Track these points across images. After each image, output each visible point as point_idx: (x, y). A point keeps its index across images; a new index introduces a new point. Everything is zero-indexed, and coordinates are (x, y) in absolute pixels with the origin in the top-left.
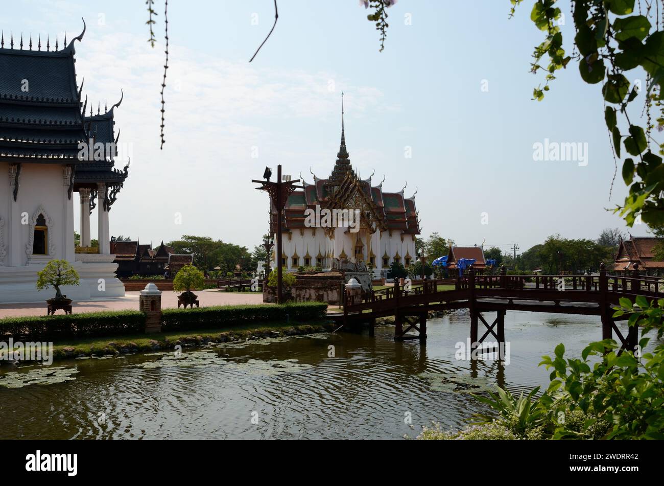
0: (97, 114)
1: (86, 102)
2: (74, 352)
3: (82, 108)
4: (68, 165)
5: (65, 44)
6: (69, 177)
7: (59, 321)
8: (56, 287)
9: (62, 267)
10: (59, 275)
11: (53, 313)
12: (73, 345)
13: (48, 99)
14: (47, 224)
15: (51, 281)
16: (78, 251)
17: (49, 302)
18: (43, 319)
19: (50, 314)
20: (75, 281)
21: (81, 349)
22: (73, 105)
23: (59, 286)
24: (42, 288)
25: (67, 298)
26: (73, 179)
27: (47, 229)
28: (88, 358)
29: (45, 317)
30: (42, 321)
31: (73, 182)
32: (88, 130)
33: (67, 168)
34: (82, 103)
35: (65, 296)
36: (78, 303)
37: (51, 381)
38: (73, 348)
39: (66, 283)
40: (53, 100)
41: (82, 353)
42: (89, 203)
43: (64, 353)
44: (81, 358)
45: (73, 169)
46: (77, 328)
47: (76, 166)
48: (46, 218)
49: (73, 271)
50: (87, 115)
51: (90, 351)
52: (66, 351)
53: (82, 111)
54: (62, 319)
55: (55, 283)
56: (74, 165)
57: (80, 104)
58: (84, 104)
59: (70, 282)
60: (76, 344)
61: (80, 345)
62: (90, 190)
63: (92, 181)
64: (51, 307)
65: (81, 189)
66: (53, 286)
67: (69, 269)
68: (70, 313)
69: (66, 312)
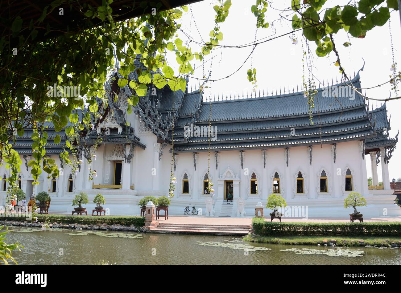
0: (376, 108)
1: (368, 103)
2: (364, 243)
3: (367, 107)
4: (361, 140)
5: (355, 75)
6: (362, 147)
7: (356, 226)
8: (354, 207)
9: (356, 197)
10: (355, 201)
11: (353, 221)
12: (364, 239)
13: (348, 107)
14: (352, 174)
15: (351, 204)
16: (371, 188)
17: (351, 215)
18: (347, 224)
19: (352, 222)
20: (364, 204)
21: (368, 242)
22: (362, 107)
23: (355, 207)
24: (347, 208)
25: (360, 213)
26: (365, 147)
27: (352, 177)
28: (372, 247)
29: (349, 223)
30: (347, 225)
31: (365, 149)
32: (371, 119)
33: (361, 142)
34: (366, 104)
35: (359, 212)
36: (372, 219)
37: (350, 255)
38: (364, 241)
39: (359, 205)
40: (350, 106)
41: (369, 244)
42: (376, 160)
43: (359, 243)
44: (368, 247)
45: (364, 142)
46: (367, 230)
47: (365, 140)
48: (351, 171)
49: (363, 199)
50: (370, 110)
51: (374, 243)
52: (360, 242)
53: (367, 109)
54: (357, 225)
55: (354, 205)
56: (365, 139)
57: (365, 105)
58: (367, 105)
59: (361, 204)
60: (366, 239)
61: (368, 240)
62: (376, 152)
63: (375, 147)
64: (352, 218)
65: (370, 153)
66: (352, 207)
67: (361, 197)
68: (363, 221)
69: (360, 221)
